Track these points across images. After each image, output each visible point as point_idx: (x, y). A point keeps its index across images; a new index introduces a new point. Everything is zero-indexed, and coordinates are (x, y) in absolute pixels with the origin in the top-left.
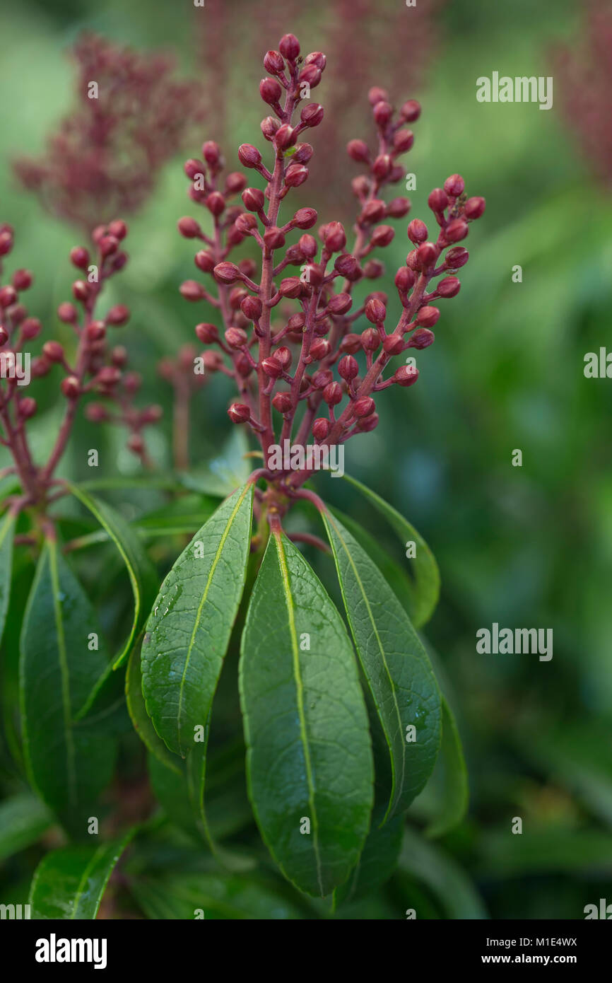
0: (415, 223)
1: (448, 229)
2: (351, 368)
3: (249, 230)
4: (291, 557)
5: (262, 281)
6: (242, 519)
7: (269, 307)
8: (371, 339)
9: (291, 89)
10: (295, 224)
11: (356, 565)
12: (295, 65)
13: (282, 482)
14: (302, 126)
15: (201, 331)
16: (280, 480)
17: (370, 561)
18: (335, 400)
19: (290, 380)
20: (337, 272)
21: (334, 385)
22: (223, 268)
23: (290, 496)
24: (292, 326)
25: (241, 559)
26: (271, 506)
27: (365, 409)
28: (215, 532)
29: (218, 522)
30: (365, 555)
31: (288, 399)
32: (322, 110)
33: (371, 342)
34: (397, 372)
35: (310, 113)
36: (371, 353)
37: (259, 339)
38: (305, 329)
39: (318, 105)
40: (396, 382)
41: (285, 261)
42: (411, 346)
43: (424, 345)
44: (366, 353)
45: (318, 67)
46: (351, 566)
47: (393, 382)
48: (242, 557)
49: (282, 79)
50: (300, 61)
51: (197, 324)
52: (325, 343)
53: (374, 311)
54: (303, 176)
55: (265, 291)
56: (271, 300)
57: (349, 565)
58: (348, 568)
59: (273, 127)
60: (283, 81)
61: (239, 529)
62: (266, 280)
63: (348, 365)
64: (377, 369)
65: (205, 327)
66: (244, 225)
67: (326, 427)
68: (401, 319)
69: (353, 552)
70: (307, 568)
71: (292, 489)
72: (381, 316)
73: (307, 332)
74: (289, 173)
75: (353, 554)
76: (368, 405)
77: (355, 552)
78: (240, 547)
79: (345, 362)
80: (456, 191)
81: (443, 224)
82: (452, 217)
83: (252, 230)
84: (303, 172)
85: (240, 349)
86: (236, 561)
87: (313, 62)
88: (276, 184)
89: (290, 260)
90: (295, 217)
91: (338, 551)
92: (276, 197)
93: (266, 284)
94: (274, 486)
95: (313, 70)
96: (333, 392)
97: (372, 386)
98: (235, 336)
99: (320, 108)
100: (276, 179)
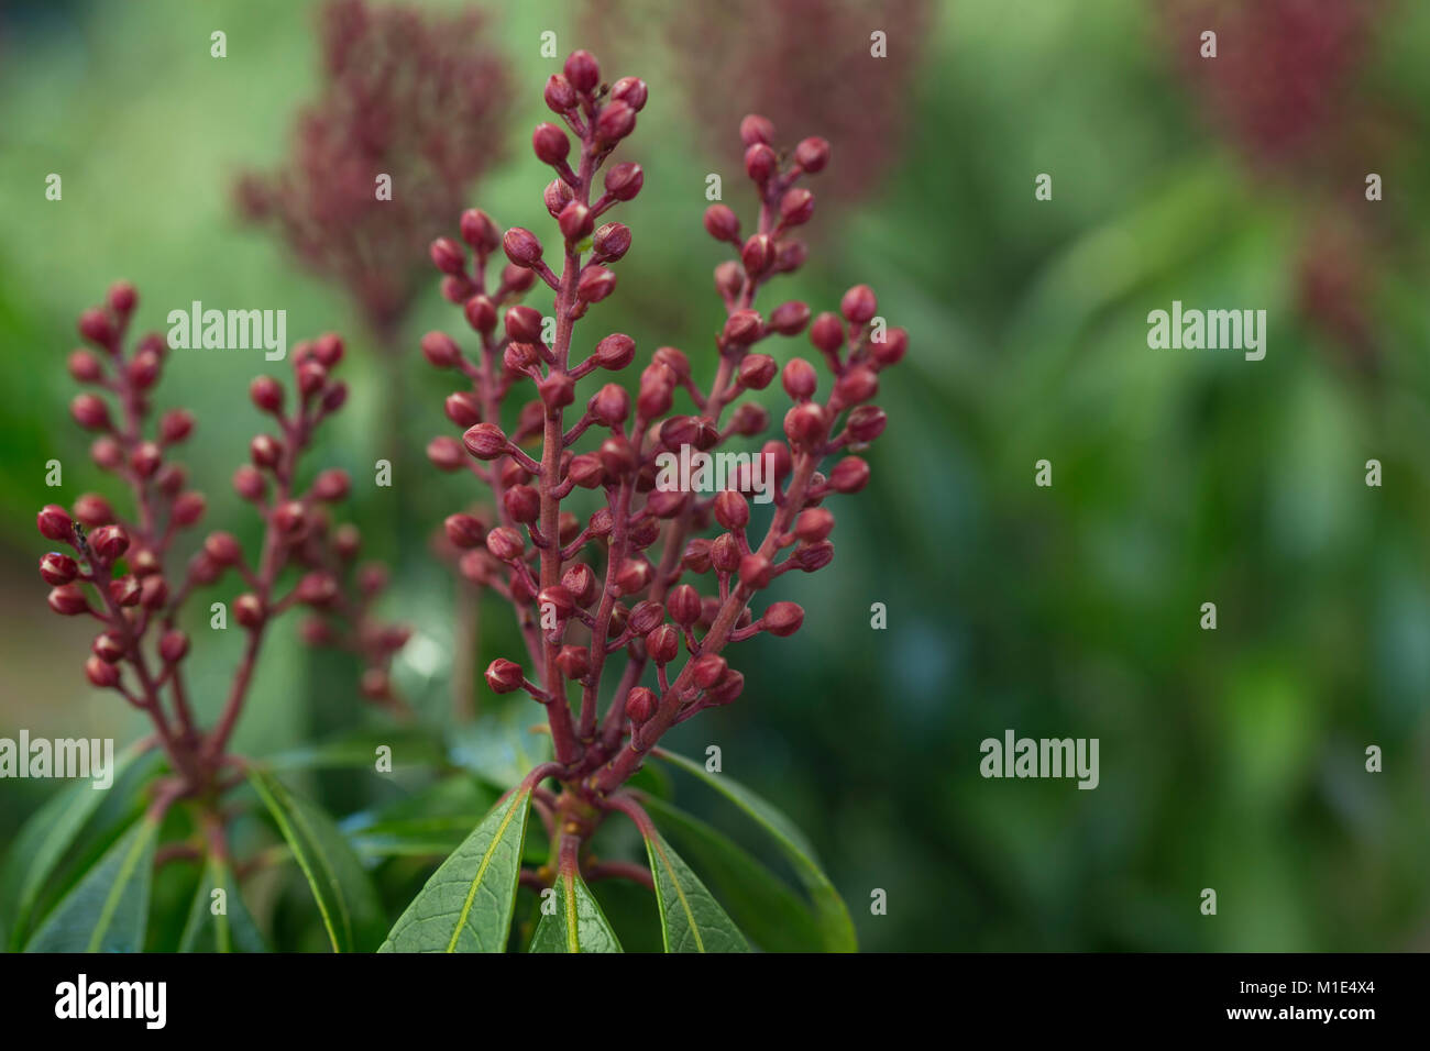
0: (795, 366)
1: (847, 382)
2: (687, 607)
3: (526, 368)
4: (587, 920)
5: (544, 455)
6: (505, 856)
7: (556, 499)
8: (726, 554)
9: (588, 139)
10: (596, 362)
11: (699, 931)
12: (592, 100)
13: (585, 782)
14: (607, 200)
15: (453, 528)
16: (582, 779)
17: (728, 921)
18: (666, 654)
19: (590, 621)
20: (662, 447)
21: (664, 631)
22: (478, 434)
23: (597, 806)
24: (595, 530)
25: (497, 927)
26: (568, 821)
27: (710, 677)
28: (460, 877)
29: (468, 859)
30: (720, 912)
31: (581, 658)
32: (640, 173)
33: (726, 559)
34: (767, 612)
35: (621, 179)
36: (727, 577)
37: (541, 550)
38: (611, 540)
39: (633, 166)
40: (766, 629)
41: (585, 419)
42: (794, 567)
43: (815, 565)
44: (720, 578)
45: (630, 106)
46: (691, 933)
47: (760, 629)
48: (500, 923)
49: (574, 121)
50: (604, 91)
51: (448, 515)
52: (641, 568)
53: (727, 510)
54: (604, 287)
55: (548, 471)
56: (557, 488)
57: (687, 932)
58: (684, 938)
59: (563, 198)
60: (575, 124)
61: (500, 873)
62: (550, 454)
63: (682, 601)
64: (734, 607)
65: (460, 523)
66: (517, 359)
67: (646, 704)
68: (773, 524)
69: (697, 909)
70: (611, 941)
71: (600, 795)
72: (738, 520)
73: (615, 544)
74: (583, 281)
75: (696, 912)
76: (714, 671)
77: (701, 908)
78: (499, 906)
79: (677, 598)
80: (861, 315)
81: (839, 370)
82: (855, 360)
83: (531, 367)
84: (604, 282)
85: (513, 565)
86: (490, 930)
87: (624, 96)
88: (565, 295)
89: (593, 419)
90: (597, 351)
91: (669, 909)
92: (566, 317)
93: (550, 461)
94: (571, 789)
95: (620, 112)
96: (661, 643)
97: (727, 634)
98: (503, 544)
99: (636, 170)
100: (566, 287)
